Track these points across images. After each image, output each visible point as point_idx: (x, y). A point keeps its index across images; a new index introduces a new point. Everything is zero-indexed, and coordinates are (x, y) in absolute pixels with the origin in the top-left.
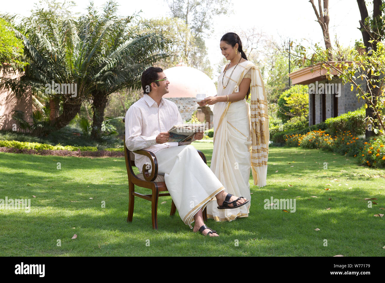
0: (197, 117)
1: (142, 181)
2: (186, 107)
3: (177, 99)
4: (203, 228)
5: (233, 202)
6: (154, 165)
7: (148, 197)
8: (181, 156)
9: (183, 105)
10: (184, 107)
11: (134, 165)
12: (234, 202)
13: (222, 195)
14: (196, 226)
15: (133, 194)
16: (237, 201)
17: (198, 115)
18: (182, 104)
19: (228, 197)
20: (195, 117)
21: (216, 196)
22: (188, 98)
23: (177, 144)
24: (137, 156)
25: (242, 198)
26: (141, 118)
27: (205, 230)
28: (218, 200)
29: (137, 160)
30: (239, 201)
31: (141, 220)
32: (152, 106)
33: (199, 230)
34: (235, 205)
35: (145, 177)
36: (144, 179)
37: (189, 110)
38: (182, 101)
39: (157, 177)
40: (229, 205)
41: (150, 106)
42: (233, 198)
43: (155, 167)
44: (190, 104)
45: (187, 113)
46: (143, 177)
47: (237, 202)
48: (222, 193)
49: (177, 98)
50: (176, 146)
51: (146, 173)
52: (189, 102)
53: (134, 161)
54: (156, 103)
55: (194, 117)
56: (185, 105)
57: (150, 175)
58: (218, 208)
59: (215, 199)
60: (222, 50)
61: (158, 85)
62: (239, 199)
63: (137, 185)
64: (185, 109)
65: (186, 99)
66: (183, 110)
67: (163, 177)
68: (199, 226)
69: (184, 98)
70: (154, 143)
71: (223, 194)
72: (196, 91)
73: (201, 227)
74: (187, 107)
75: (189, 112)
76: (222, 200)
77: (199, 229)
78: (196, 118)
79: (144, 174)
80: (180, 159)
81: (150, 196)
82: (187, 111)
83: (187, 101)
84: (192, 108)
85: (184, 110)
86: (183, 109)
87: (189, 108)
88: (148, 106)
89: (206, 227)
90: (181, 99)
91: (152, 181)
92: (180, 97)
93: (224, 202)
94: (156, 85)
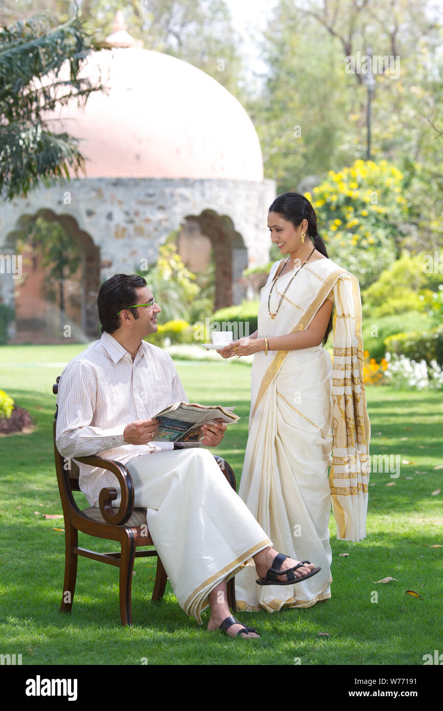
0: (178, 252)
1: (99, 524)
2: (137, 213)
3: (103, 185)
4: (228, 623)
5: (287, 571)
6: (127, 490)
7: (112, 559)
8: (182, 474)
9: (125, 208)
10: (127, 213)
11: (78, 489)
12: (290, 572)
13: (267, 556)
14: (214, 619)
15: (75, 552)
16: (295, 569)
17: (184, 242)
18: (120, 203)
19: (279, 561)
20: (170, 250)
21: (253, 557)
22: (144, 180)
23: (171, 445)
24: (85, 470)
25: (306, 564)
26: (95, 389)
27: (231, 626)
28: (258, 566)
29: (85, 477)
30: (299, 569)
31: (91, 609)
32: (120, 361)
33: (221, 627)
34: (291, 578)
35: (105, 516)
36: (103, 521)
37: (149, 228)
38: (120, 193)
39: (132, 516)
40: (279, 577)
41: (116, 360)
42: (290, 563)
43: (129, 495)
44: (151, 203)
45: (140, 242)
46: (100, 515)
47: (296, 573)
48: (265, 551)
49: (100, 180)
50: (169, 450)
51: (106, 507)
52: (150, 196)
53: (77, 480)
54: (129, 356)
55: (166, 253)
56: (132, 206)
57: (116, 511)
58: (258, 582)
59: (252, 564)
60: (271, 230)
61: (136, 317)
62: (299, 566)
63: (84, 531)
64: (131, 222)
65: (137, 182)
66: (124, 229)
67: (143, 516)
68: (219, 619)
69: (130, 180)
70: (119, 441)
71: (267, 553)
72: (178, 151)
73: (224, 619)
74: (142, 216)
75: (149, 236)
76: (266, 567)
77: (220, 624)
78: (176, 257)
79: (101, 507)
80: (180, 479)
81: (117, 556)
82: (140, 231)
83: (139, 192)
84: (160, 222)
85: (131, 228)
86: (123, 224)
87: (148, 220)
88: (111, 360)
89: (234, 621)
90: (117, 183)
91: (120, 524)
92: (113, 174)
93: (269, 571)
94: (131, 316)
